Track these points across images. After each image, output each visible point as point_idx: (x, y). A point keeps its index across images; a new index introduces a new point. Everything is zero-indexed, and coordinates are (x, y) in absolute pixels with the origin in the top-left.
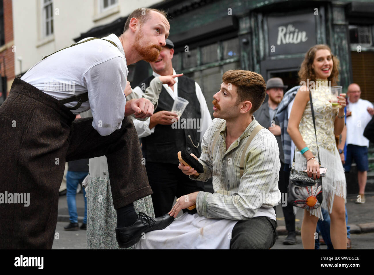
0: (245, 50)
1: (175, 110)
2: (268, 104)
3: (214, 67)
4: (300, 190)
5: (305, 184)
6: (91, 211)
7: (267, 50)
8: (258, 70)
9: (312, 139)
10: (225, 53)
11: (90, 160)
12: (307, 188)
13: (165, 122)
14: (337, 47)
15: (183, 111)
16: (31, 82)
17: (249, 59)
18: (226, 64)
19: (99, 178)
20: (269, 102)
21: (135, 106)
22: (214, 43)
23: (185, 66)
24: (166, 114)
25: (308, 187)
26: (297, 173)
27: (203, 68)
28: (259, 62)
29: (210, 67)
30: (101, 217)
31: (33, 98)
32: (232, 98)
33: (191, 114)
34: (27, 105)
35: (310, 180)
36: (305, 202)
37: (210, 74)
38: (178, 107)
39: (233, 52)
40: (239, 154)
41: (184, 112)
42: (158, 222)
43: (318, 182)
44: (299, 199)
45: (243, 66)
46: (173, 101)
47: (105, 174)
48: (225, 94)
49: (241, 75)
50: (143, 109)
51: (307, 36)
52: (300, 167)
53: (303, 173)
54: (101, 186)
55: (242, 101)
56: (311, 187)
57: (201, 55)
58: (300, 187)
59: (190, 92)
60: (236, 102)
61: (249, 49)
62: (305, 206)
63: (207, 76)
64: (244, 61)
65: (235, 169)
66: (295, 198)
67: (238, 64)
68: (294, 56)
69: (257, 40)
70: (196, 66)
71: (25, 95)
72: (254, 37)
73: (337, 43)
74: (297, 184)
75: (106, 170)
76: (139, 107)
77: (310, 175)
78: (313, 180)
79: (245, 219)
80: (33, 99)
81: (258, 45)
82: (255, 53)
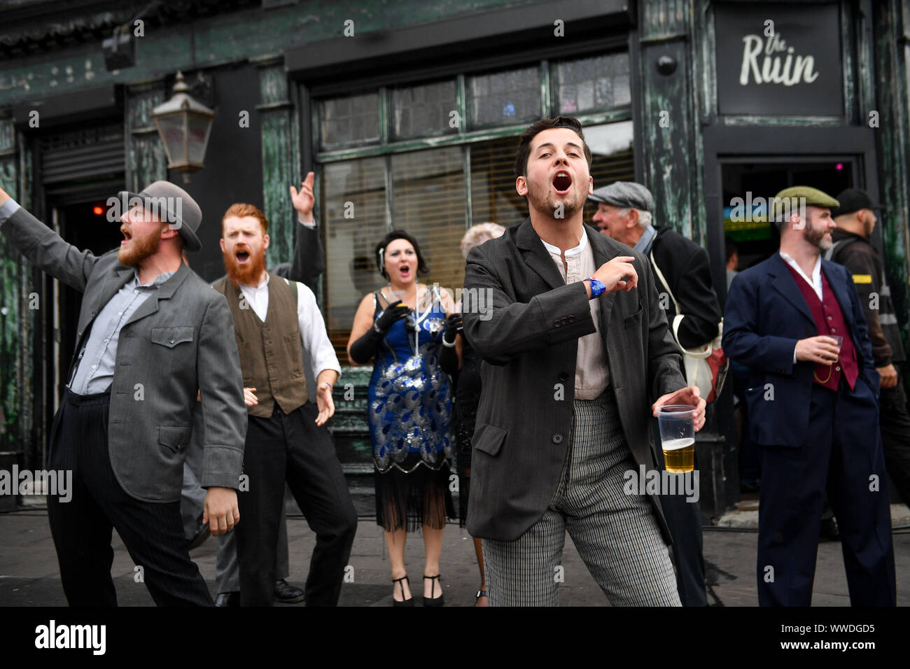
0: (659, 89)
8: (701, 152)
17: (673, 116)
28: (702, 126)
45: (653, 137)
51: (816, 67)
61: (679, 84)
64: (656, 121)
68: (785, 121)
69: (699, 61)
72: (694, 52)
81: (700, 77)
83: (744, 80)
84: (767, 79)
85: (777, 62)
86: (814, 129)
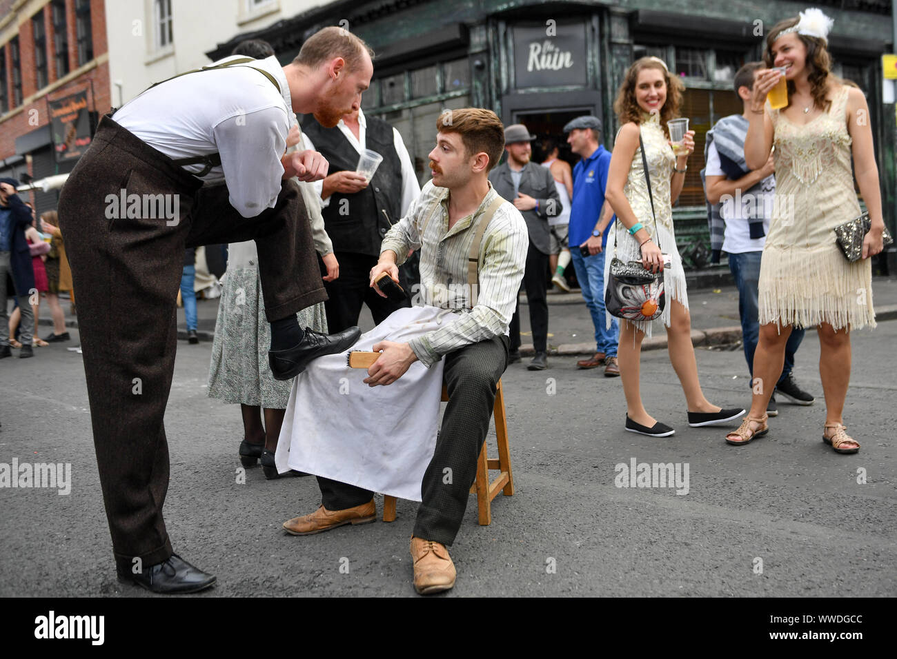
0: (478, 78)
1: (361, 169)
2: (507, 164)
3: (431, 102)
4: (633, 291)
5: (640, 281)
6: (228, 320)
7: (512, 80)
8: (498, 110)
9: (645, 209)
10: (448, 82)
11: (229, 244)
12: (643, 288)
13: (347, 190)
14: (616, 78)
15: (374, 173)
16: (129, 127)
17: (484, 92)
18: (449, 98)
19: (242, 270)
20: (510, 161)
21: (298, 163)
22: (432, 65)
23: (385, 100)
24: (348, 177)
25: (645, 285)
26: (623, 264)
27: (413, 104)
28: (499, 97)
29: (424, 104)
30: (249, 329)
31: (130, 152)
32: (457, 154)
33: (387, 176)
34: (120, 164)
35: (647, 274)
36: (639, 309)
37: (427, 114)
38: (367, 166)
39: (460, 81)
40: (469, 238)
41: (376, 174)
42: (334, 341)
43: (659, 278)
44: (630, 306)
45: (476, 103)
46: (358, 156)
47: (252, 264)
48: (445, 149)
49: (463, 116)
50: (310, 168)
51: (572, 59)
52: (627, 255)
53: (635, 264)
54: (246, 282)
55: (472, 155)
56: (649, 286)
57: (411, 84)
58: (633, 287)
59: (386, 142)
60: (465, 157)
61: (485, 75)
62: (638, 315)
63: (421, 116)
64: (477, 94)
65: (461, 262)
66: (622, 304)
67: (470, 99)
68: (552, 90)
69: (497, 62)
70: (403, 101)
71: (118, 147)
72: (492, 58)
73: (617, 72)
74: (626, 281)
75: (254, 257)
76: (303, 163)
77: (649, 267)
78: (652, 275)
79: (469, 343)
80: (130, 155)
81: (498, 70)
82: (493, 83)
83: (530, 68)
84: (543, 66)
85: (549, 57)
86: (569, 93)
